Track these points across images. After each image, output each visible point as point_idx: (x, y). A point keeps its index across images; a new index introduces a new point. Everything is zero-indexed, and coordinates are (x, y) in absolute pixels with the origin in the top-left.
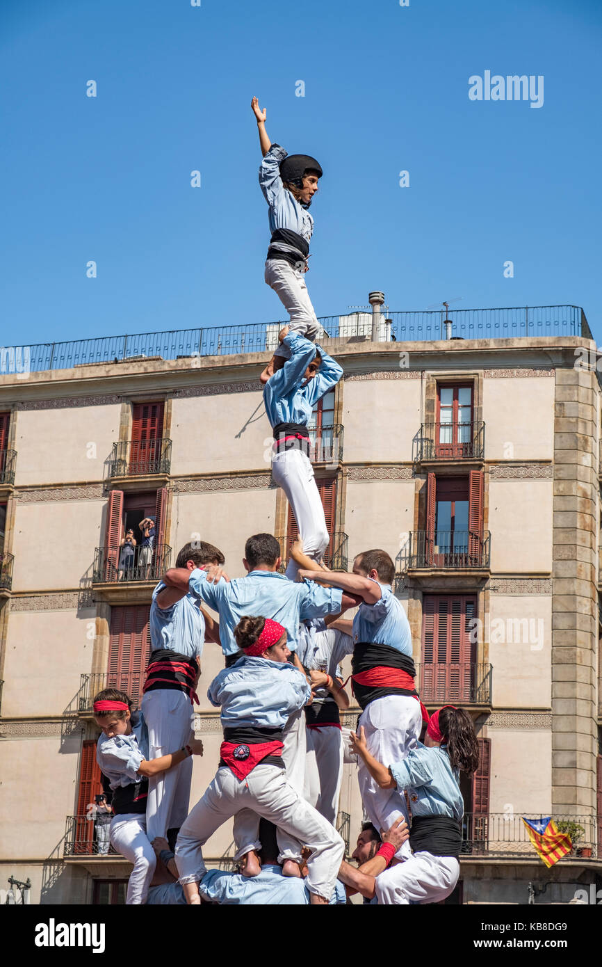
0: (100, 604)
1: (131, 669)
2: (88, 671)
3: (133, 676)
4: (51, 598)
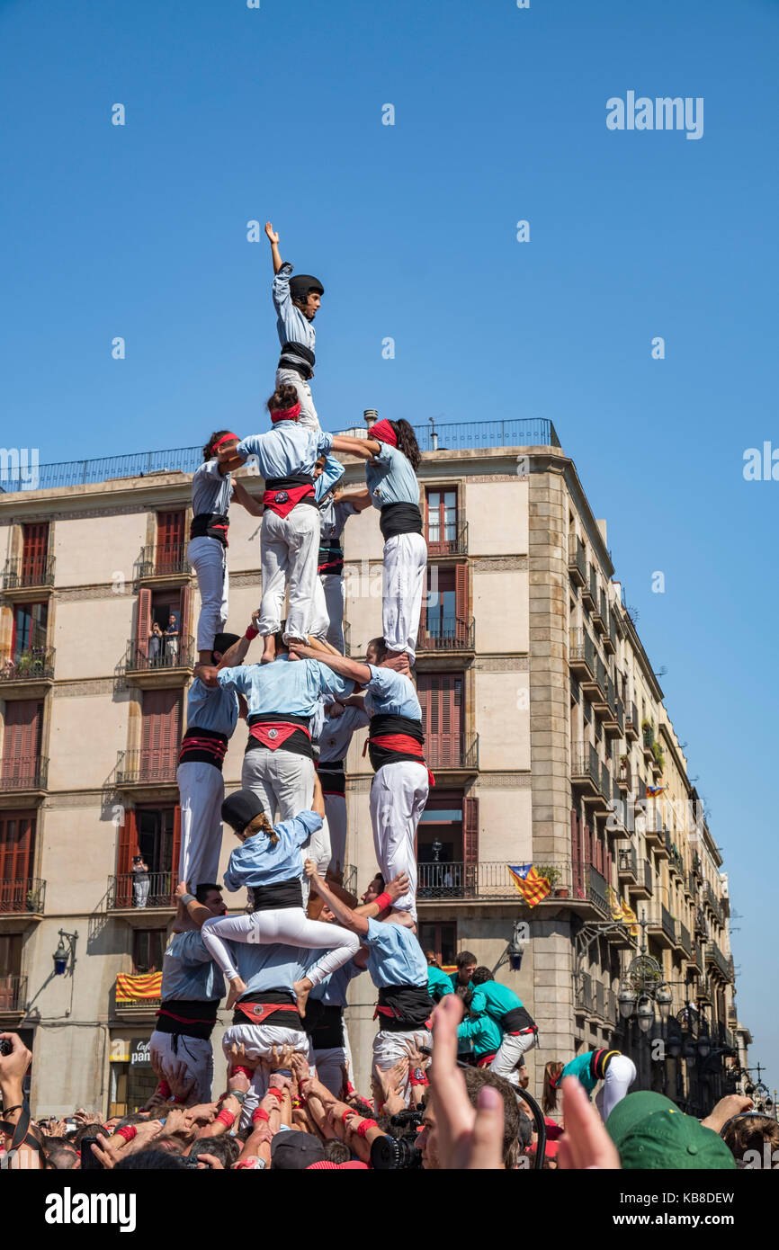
0: (133, 689)
1: (163, 745)
3: (165, 751)
4: (89, 685)
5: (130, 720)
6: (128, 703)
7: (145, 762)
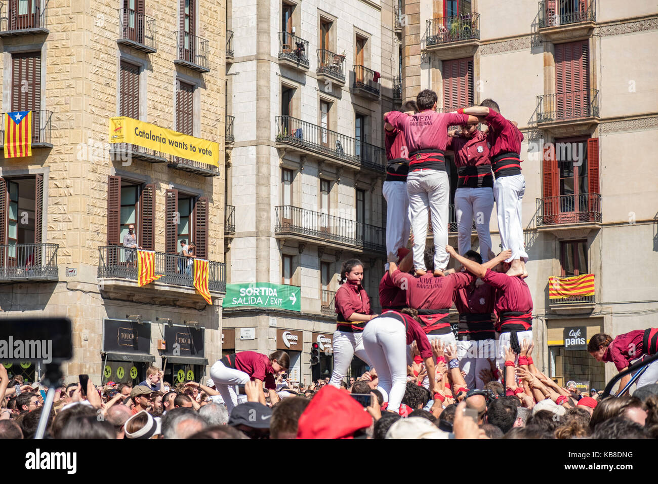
0: (545, 43)
1: (573, 89)
2: (542, 94)
3: (575, 94)
4: (509, 43)
5: (545, 70)
6: (543, 54)
7: (560, 104)
